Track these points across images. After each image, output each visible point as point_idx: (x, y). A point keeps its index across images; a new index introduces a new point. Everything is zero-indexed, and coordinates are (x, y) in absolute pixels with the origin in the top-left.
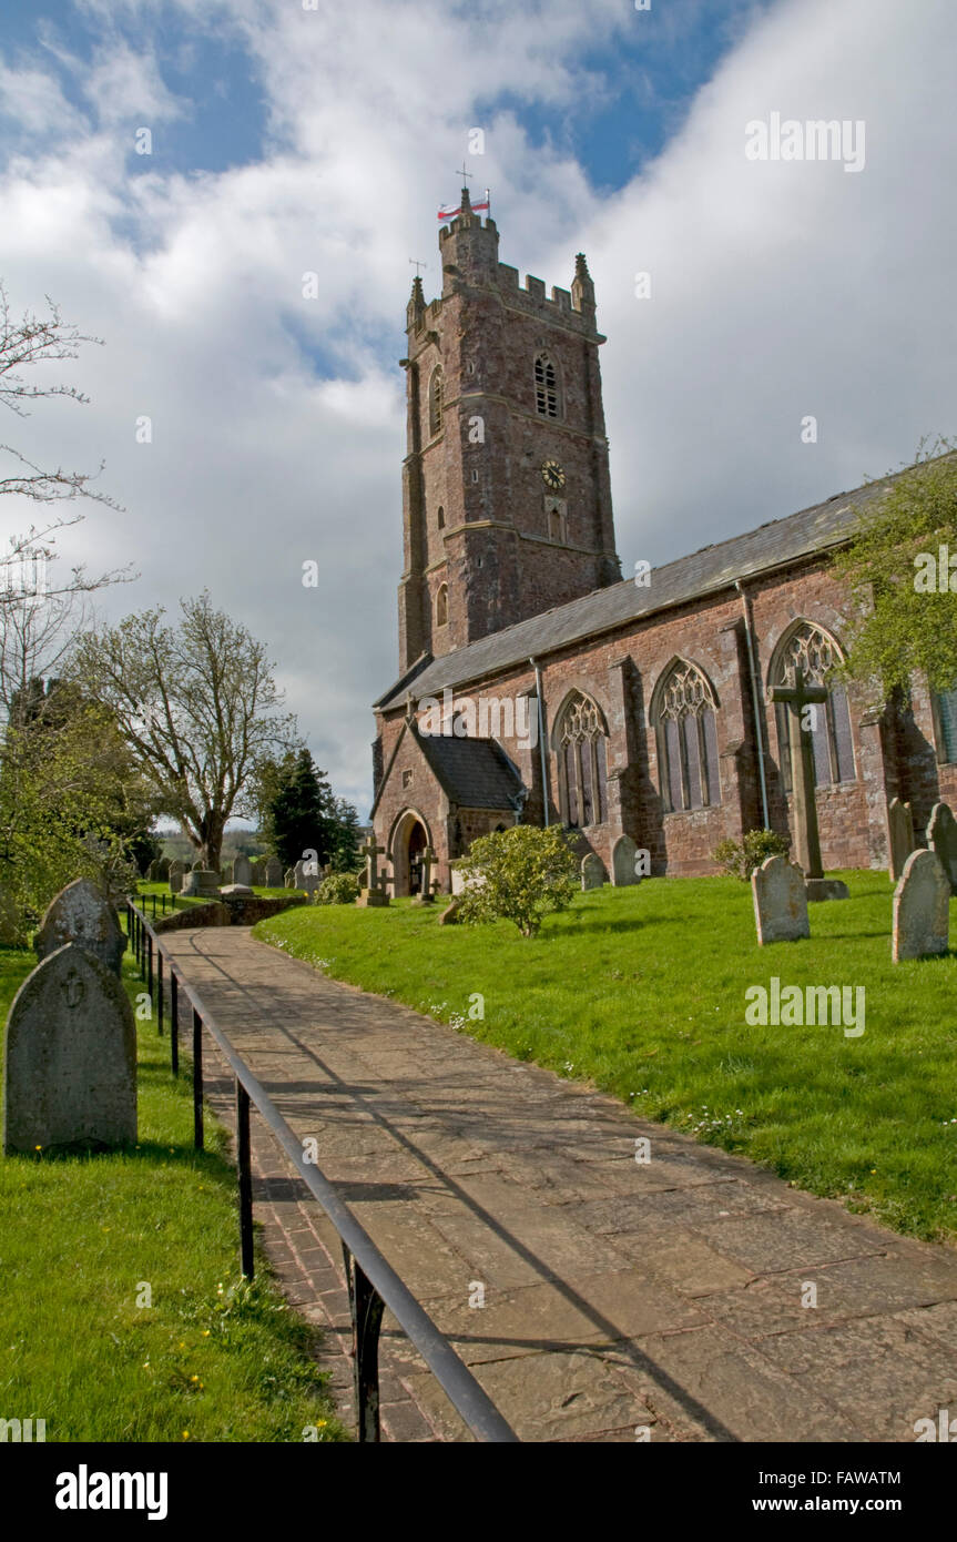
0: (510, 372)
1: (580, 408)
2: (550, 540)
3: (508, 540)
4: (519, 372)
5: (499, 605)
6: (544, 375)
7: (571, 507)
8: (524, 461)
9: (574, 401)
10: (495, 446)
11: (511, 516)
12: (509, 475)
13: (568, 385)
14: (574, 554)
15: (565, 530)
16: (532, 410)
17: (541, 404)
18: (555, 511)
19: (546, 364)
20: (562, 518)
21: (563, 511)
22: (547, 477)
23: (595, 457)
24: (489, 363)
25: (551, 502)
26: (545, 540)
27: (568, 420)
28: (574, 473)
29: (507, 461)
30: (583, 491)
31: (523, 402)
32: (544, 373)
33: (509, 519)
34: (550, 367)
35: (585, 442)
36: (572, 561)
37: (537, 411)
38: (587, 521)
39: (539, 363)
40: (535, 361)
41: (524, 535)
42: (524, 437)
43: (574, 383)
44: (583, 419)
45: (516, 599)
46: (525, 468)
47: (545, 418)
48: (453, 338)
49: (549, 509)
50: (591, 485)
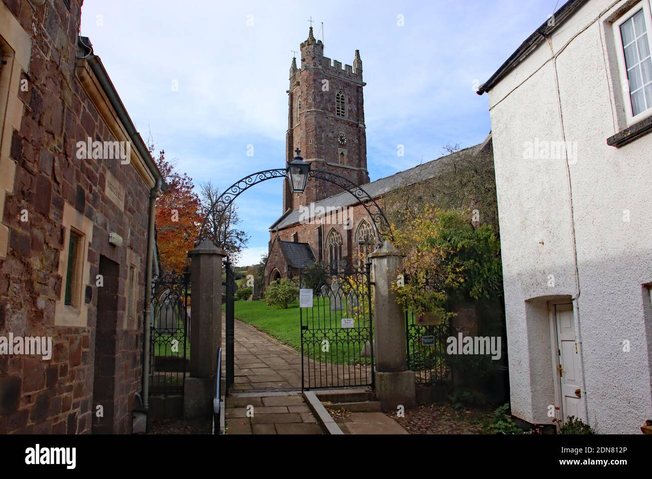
0: (326, 100)
1: (354, 112)
2: (340, 165)
3: (322, 166)
4: (330, 100)
5: (318, 191)
6: (340, 100)
7: (349, 152)
8: (330, 135)
9: (352, 110)
10: (318, 130)
11: (323, 156)
12: (323, 141)
13: (350, 103)
14: (349, 171)
15: (346, 160)
16: (334, 114)
17: (338, 111)
18: (342, 153)
19: (341, 95)
20: (345, 156)
21: (346, 153)
22: (339, 140)
23: (359, 132)
24: (317, 97)
25: (340, 150)
26: (337, 165)
27: (349, 117)
28: (351, 138)
29: (323, 136)
30: (354, 145)
31: (331, 112)
32: (340, 99)
33: (322, 158)
34: (342, 96)
35: (355, 126)
36: (348, 173)
37: (336, 114)
38: (355, 157)
39: (338, 95)
40: (336, 94)
41: (329, 163)
42: (331, 125)
43: (352, 103)
44: (355, 117)
45: (324, 189)
46: (331, 137)
47: (340, 117)
48: (304, 87)
49: (340, 153)
50: (357, 142)
